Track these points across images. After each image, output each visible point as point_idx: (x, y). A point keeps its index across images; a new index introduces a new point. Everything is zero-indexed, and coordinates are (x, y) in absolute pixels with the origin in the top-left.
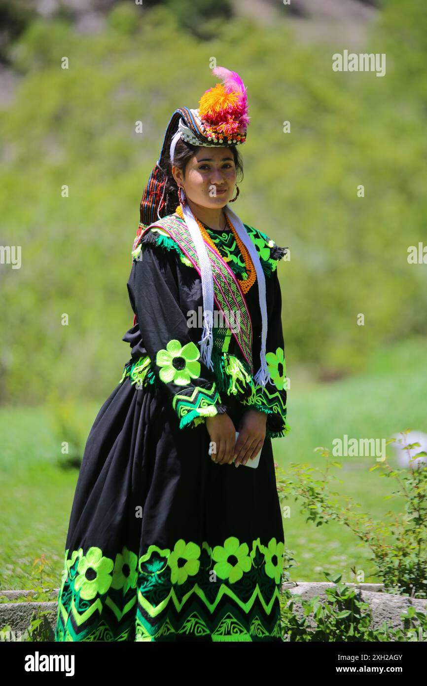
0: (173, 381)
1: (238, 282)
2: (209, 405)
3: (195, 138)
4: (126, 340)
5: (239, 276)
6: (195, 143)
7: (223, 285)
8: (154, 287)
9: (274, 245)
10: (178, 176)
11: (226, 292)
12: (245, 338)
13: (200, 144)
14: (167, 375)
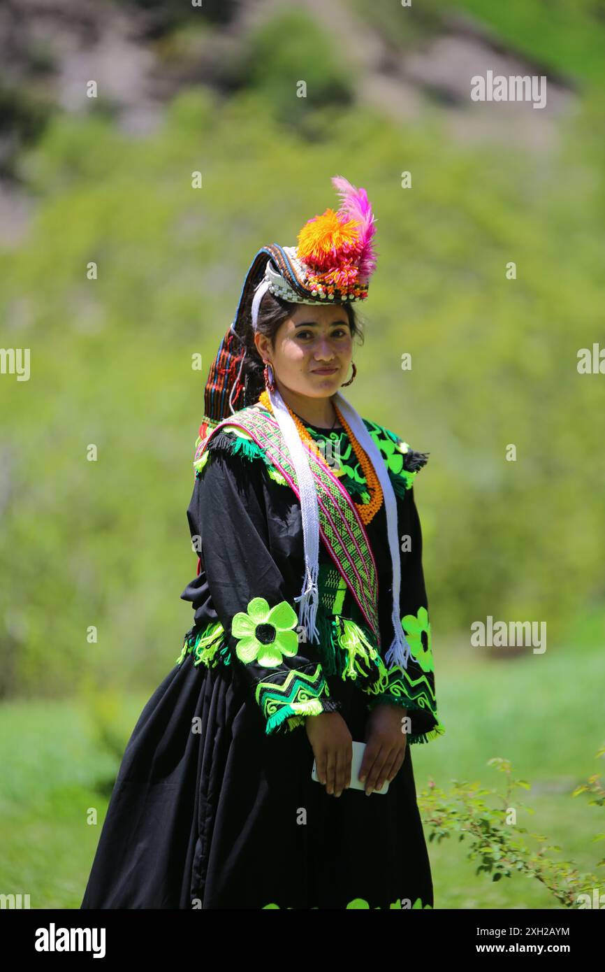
0: (256, 661)
1: (355, 506)
2: (310, 698)
3: (291, 292)
4: (185, 598)
5: (356, 499)
6: (291, 299)
7: (332, 511)
8: (228, 517)
9: (409, 449)
10: (264, 347)
11: (338, 523)
12: (366, 592)
13: (298, 300)
14: (247, 652)
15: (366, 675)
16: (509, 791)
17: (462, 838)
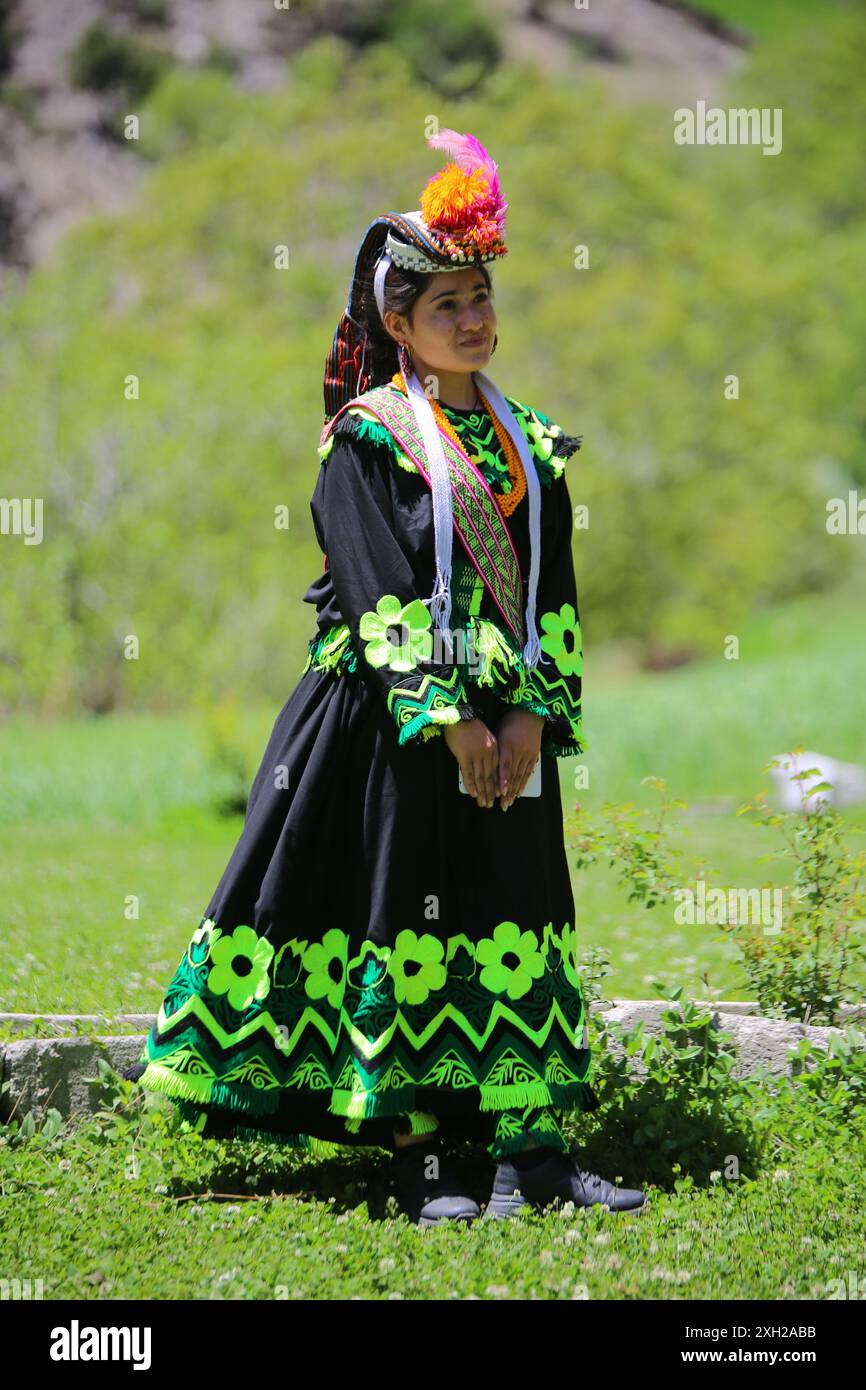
0: (388, 665)
1: (494, 496)
2: (447, 705)
3: (424, 261)
4: (308, 600)
5: (496, 488)
6: (425, 269)
7: (468, 502)
8: (354, 507)
9: (560, 432)
10: (397, 327)
11: (475, 515)
12: (507, 591)
13: (433, 268)
14: (376, 657)
15: (505, 682)
16: (664, 812)
17: (612, 863)
